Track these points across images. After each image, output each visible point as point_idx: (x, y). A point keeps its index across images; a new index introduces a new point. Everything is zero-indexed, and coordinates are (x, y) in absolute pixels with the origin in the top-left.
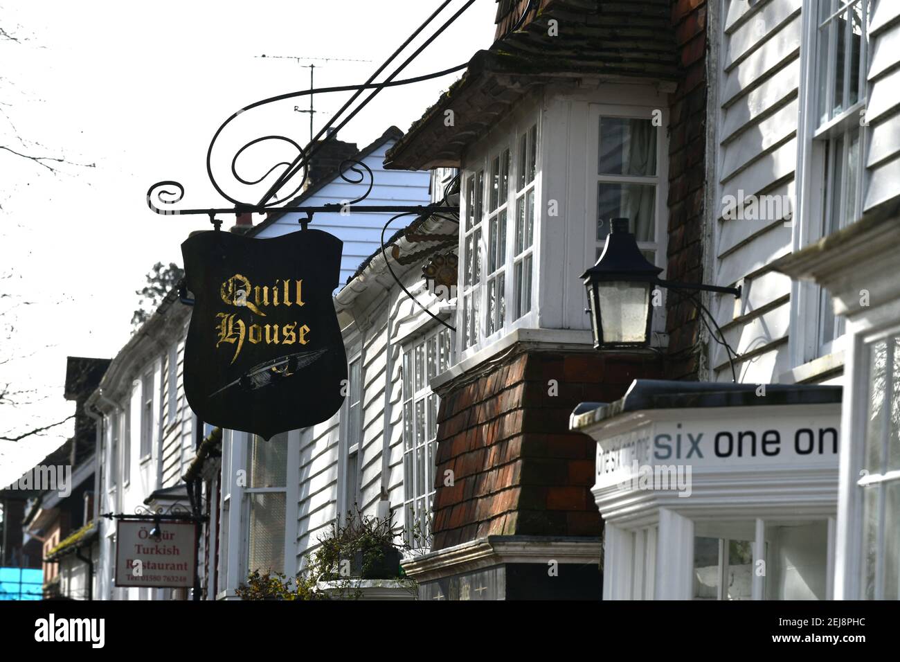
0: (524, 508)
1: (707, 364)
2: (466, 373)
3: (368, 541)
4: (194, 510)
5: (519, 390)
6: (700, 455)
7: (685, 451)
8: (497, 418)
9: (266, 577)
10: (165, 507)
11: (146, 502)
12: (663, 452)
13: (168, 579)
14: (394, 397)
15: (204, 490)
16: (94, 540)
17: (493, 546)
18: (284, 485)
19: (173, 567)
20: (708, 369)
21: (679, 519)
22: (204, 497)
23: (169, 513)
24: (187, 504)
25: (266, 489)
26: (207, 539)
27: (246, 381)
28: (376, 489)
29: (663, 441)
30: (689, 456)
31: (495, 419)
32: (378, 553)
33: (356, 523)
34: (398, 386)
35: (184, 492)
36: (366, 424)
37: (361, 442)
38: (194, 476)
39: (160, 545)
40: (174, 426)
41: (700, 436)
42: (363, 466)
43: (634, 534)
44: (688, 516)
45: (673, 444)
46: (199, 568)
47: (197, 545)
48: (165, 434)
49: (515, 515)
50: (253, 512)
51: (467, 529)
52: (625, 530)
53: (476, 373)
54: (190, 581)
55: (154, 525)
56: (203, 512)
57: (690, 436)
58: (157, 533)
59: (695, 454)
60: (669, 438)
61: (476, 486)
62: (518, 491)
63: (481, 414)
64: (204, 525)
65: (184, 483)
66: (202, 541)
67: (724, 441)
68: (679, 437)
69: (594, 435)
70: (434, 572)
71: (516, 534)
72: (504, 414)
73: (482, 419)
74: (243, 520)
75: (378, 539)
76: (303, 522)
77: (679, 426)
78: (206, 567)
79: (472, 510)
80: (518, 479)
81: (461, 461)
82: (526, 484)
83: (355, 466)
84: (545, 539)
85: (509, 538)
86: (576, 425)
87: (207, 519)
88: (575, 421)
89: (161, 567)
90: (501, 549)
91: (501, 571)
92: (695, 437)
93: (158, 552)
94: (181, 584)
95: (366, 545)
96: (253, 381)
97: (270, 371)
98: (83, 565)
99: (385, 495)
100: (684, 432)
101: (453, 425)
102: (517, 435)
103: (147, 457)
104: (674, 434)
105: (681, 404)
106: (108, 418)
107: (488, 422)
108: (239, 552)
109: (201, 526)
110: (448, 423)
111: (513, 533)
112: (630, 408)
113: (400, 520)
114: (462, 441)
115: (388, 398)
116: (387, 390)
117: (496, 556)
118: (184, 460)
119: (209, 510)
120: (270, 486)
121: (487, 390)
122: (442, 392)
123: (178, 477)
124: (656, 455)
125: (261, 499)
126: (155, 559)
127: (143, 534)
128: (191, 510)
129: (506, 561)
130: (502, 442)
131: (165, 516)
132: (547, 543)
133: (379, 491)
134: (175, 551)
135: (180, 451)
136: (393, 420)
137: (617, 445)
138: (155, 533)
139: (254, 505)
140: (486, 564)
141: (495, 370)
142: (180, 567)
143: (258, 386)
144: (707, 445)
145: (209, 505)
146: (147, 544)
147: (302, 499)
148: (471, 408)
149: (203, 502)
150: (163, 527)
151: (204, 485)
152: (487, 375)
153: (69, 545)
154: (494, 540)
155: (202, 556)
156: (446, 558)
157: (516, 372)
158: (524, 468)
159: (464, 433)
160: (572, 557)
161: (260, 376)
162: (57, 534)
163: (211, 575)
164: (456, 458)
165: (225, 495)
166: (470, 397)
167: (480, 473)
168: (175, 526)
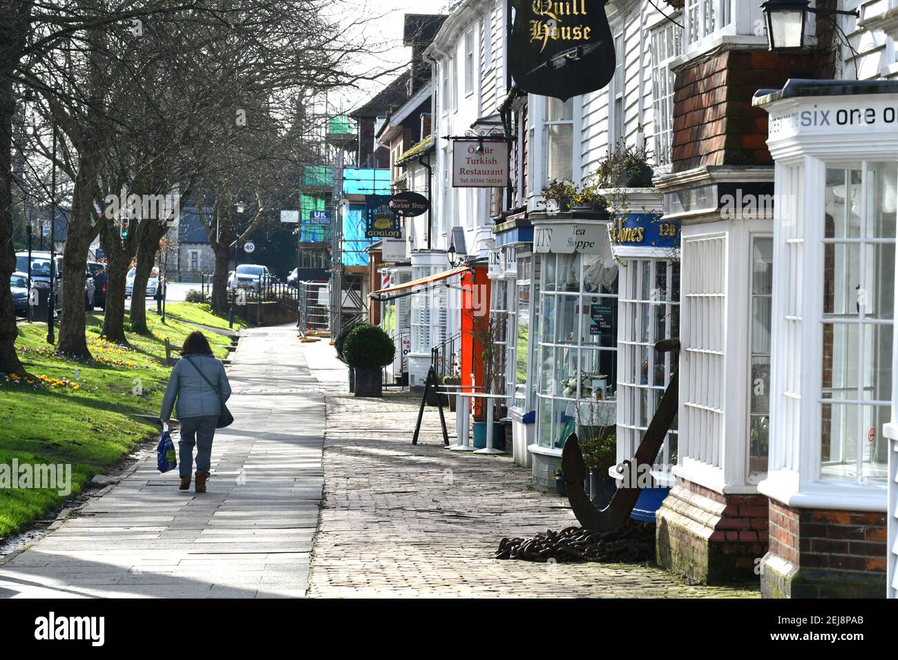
0: (727, 148)
1: (840, 57)
2: (691, 61)
3: (630, 162)
4: (506, 132)
5: (725, 73)
6: (828, 124)
7: (819, 121)
8: (711, 90)
9: (562, 184)
10: (486, 131)
11: (472, 127)
12: (806, 122)
13: (490, 181)
14: (645, 63)
15: (513, 118)
16: (431, 151)
17: (709, 172)
18: (571, 119)
19: (493, 173)
20: (841, 60)
21: (817, 161)
22: (513, 122)
23: (489, 135)
24: (501, 127)
25: (559, 122)
26: (516, 152)
27: (550, 64)
28: (634, 125)
29: (806, 115)
30: (822, 124)
31: (710, 91)
32: (637, 170)
33: (622, 150)
34: (648, 56)
35: (499, 119)
36: (627, 80)
37: (624, 92)
38: (506, 109)
39: (484, 158)
40: (490, 71)
41: (828, 112)
42: (626, 108)
43: (792, 169)
44: (823, 160)
45: (812, 117)
46: (511, 173)
47: (509, 157)
48: (483, 77)
49: (723, 152)
50: (551, 137)
51: (694, 159)
52: (787, 166)
53: (698, 61)
54: (505, 183)
55: (479, 143)
56: (513, 133)
57: (822, 112)
58: (481, 149)
59: (825, 122)
60: (810, 113)
61: (699, 133)
62: (724, 137)
63: (701, 87)
64: (514, 143)
65: (498, 113)
66: (513, 154)
67: (842, 115)
68: (816, 113)
69: (767, 109)
70: (673, 187)
71: (724, 164)
72: (715, 88)
73: (701, 90)
74: (544, 143)
75: (637, 161)
76: (585, 144)
77: (816, 106)
78: (516, 172)
79: (697, 148)
80: (724, 130)
81: (689, 116)
82: (729, 132)
83: (620, 108)
84: (742, 167)
85: (719, 167)
86: (756, 104)
87: (516, 139)
88: (755, 101)
89: (484, 173)
90: (714, 174)
91: (715, 188)
92: (825, 113)
93: (482, 162)
94: (499, 185)
95: (629, 165)
96: (555, 63)
97: (565, 57)
98: (423, 168)
99: (640, 128)
100: (818, 110)
101: (684, 92)
102: (724, 102)
103: (471, 93)
104: (812, 110)
105: (816, 94)
106: (440, 63)
107: (706, 92)
108: (542, 165)
109: (512, 145)
110: (680, 91)
111: (722, 164)
112: (786, 96)
113: (651, 145)
114: (690, 103)
115: (642, 63)
116: (640, 58)
117: (711, 178)
118: (498, 96)
119: (517, 132)
120: (562, 120)
121: (704, 72)
122: (676, 71)
123: (493, 108)
124: (802, 123)
125: (555, 129)
126: (480, 167)
127: (471, 150)
128: (504, 132)
129: (717, 181)
130: (715, 106)
131: (486, 137)
132: (743, 170)
133: (637, 126)
134: (494, 161)
135: (494, 90)
136: (646, 78)
137: (780, 116)
138: (479, 149)
139: (551, 133)
140: (705, 183)
141: (709, 59)
142: (497, 172)
143: (558, 67)
144: (832, 118)
145: (517, 129)
146: (474, 157)
147: (584, 128)
148: (695, 83)
149: (513, 126)
150: (485, 145)
151: (513, 114)
152: (705, 63)
153: (412, 155)
154: (710, 168)
155: (512, 164)
156: (680, 179)
157: (723, 61)
158: (728, 123)
159: (690, 99)
160: (759, 178)
161: (559, 60)
162: (401, 144)
163: (520, 177)
164: (686, 114)
165: (531, 125)
166: (694, 76)
167: (702, 124)
168: (493, 144)
